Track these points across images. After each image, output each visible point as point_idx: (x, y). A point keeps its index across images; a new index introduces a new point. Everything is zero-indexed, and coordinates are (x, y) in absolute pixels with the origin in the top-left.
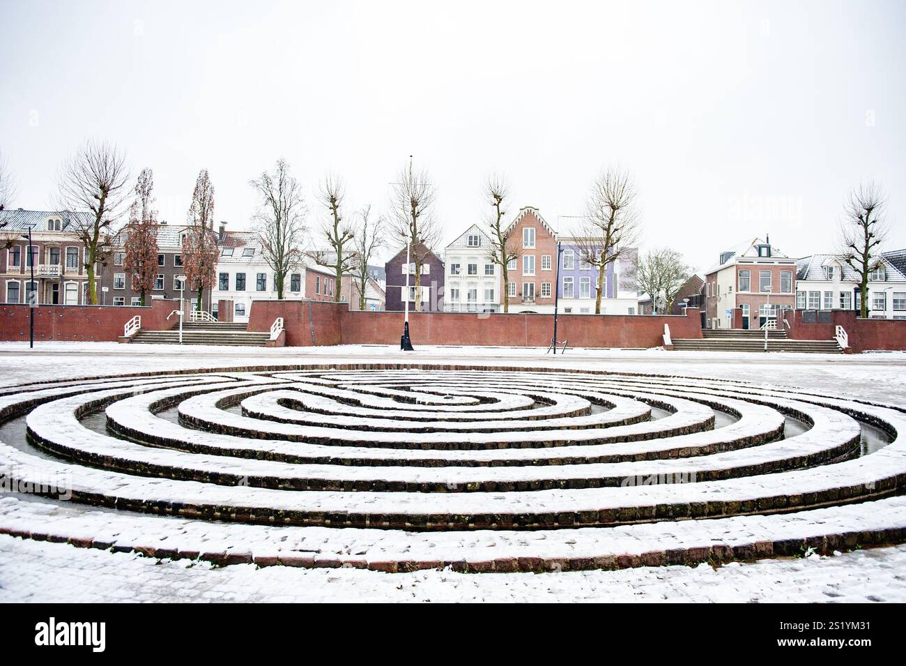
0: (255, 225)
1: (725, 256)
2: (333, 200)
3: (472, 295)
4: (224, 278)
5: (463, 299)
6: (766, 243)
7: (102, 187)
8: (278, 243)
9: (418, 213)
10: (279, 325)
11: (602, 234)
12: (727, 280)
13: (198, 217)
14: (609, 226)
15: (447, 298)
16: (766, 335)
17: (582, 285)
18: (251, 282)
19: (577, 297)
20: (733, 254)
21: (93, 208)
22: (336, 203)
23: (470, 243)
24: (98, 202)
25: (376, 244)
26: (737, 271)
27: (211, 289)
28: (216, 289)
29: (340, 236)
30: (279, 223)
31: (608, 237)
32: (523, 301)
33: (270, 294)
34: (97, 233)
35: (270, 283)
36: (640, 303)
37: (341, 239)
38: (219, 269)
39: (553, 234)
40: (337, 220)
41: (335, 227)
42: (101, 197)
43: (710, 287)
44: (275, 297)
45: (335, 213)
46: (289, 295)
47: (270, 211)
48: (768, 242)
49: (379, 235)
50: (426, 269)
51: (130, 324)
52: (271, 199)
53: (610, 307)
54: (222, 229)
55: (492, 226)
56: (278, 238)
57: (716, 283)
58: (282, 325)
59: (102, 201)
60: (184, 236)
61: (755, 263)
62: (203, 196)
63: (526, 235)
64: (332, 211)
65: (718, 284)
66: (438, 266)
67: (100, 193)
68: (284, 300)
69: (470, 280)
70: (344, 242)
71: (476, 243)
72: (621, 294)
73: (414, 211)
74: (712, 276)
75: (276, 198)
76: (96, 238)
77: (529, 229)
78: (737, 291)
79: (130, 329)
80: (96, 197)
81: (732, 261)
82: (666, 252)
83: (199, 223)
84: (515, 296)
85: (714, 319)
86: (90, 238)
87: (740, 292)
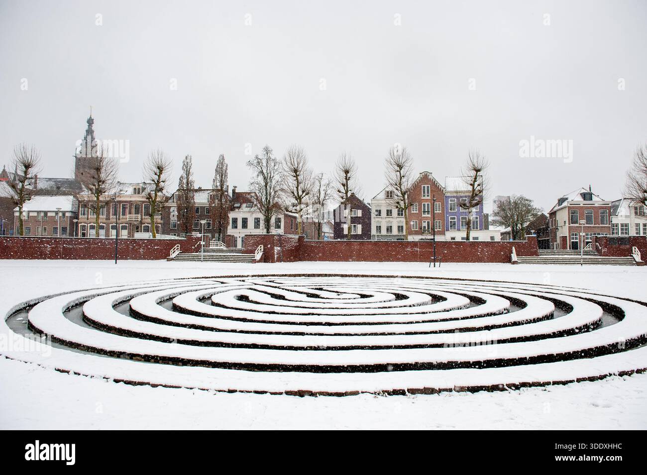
0: (252, 188)
1: (561, 201)
2: (296, 171)
3: (389, 229)
4: (235, 221)
5: (384, 232)
6: (589, 191)
7: (159, 168)
8: (266, 199)
9: (349, 178)
10: (261, 250)
11: (470, 188)
12: (563, 217)
13: (218, 184)
14: (474, 183)
15: (374, 231)
16: (582, 254)
17: (462, 222)
18: (251, 223)
19: (459, 230)
20: (567, 199)
21: (153, 181)
22: (298, 173)
23: (388, 196)
24: (157, 177)
25: (327, 198)
26: (569, 211)
27: (227, 227)
28: (230, 227)
29: (300, 193)
30: (266, 187)
31: (474, 190)
32: (423, 233)
33: (262, 231)
34: (156, 195)
35: (262, 223)
36: (502, 234)
37: (301, 196)
38: (232, 215)
39: (442, 189)
40: (298, 183)
41: (297, 188)
42: (158, 174)
43: (552, 222)
44: (264, 232)
45: (297, 179)
46: (274, 231)
47: (261, 179)
48: (590, 191)
49: (329, 192)
50: (359, 213)
51: (173, 250)
52: (262, 172)
53: (482, 236)
54: (234, 191)
55: (396, 185)
56: (266, 196)
57: (556, 219)
58: (262, 250)
59: (159, 176)
60: (211, 196)
61: (582, 205)
62: (221, 171)
63: (424, 189)
64: (295, 178)
65: (557, 219)
66: (366, 211)
67: (158, 171)
68: (271, 234)
69: (388, 219)
70: (303, 198)
71: (391, 196)
72: (491, 228)
73: (346, 177)
74: (553, 214)
75: (265, 171)
76: (156, 198)
77: (426, 186)
78: (569, 224)
79: (173, 252)
80: (156, 174)
81: (565, 204)
82: (522, 198)
83: (219, 188)
84: (418, 229)
85: (555, 243)
86: (152, 198)
87: (571, 225)
